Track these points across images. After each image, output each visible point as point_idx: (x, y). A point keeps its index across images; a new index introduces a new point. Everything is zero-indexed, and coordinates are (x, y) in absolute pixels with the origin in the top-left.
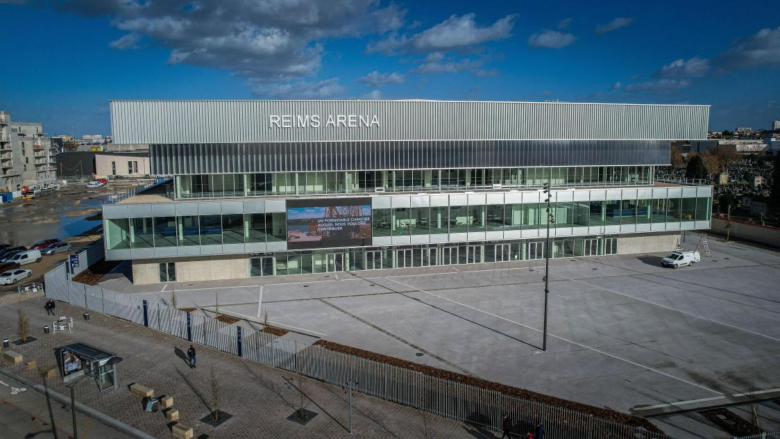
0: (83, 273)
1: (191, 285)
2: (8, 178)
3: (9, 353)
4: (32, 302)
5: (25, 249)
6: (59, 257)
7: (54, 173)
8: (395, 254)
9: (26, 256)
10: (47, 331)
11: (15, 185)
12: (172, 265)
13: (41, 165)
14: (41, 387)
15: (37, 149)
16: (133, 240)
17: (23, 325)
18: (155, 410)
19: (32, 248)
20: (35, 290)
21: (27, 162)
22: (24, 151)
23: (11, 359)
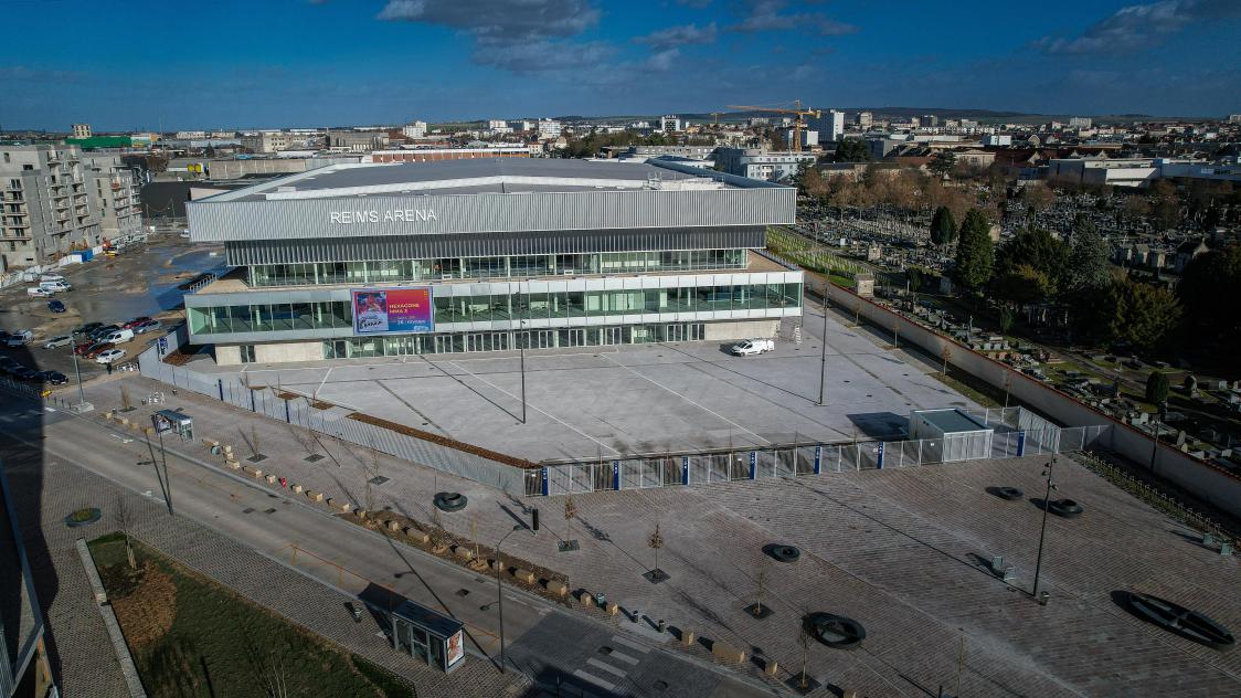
0: (173, 354)
1: (268, 366)
2: (84, 228)
3: (118, 417)
4: (129, 380)
5: (118, 328)
6: (150, 336)
7: (139, 218)
8: (465, 338)
9: (119, 336)
10: (144, 403)
11: (94, 236)
12: (251, 348)
13: (121, 209)
14: (144, 440)
15: (116, 188)
16: (215, 325)
17: (125, 398)
18: (218, 453)
19: (125, 327)
20: (131, 369)
21: (105, 204)
22: (100, 191)
23: (120, 422)
